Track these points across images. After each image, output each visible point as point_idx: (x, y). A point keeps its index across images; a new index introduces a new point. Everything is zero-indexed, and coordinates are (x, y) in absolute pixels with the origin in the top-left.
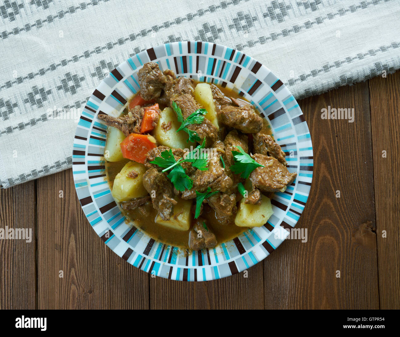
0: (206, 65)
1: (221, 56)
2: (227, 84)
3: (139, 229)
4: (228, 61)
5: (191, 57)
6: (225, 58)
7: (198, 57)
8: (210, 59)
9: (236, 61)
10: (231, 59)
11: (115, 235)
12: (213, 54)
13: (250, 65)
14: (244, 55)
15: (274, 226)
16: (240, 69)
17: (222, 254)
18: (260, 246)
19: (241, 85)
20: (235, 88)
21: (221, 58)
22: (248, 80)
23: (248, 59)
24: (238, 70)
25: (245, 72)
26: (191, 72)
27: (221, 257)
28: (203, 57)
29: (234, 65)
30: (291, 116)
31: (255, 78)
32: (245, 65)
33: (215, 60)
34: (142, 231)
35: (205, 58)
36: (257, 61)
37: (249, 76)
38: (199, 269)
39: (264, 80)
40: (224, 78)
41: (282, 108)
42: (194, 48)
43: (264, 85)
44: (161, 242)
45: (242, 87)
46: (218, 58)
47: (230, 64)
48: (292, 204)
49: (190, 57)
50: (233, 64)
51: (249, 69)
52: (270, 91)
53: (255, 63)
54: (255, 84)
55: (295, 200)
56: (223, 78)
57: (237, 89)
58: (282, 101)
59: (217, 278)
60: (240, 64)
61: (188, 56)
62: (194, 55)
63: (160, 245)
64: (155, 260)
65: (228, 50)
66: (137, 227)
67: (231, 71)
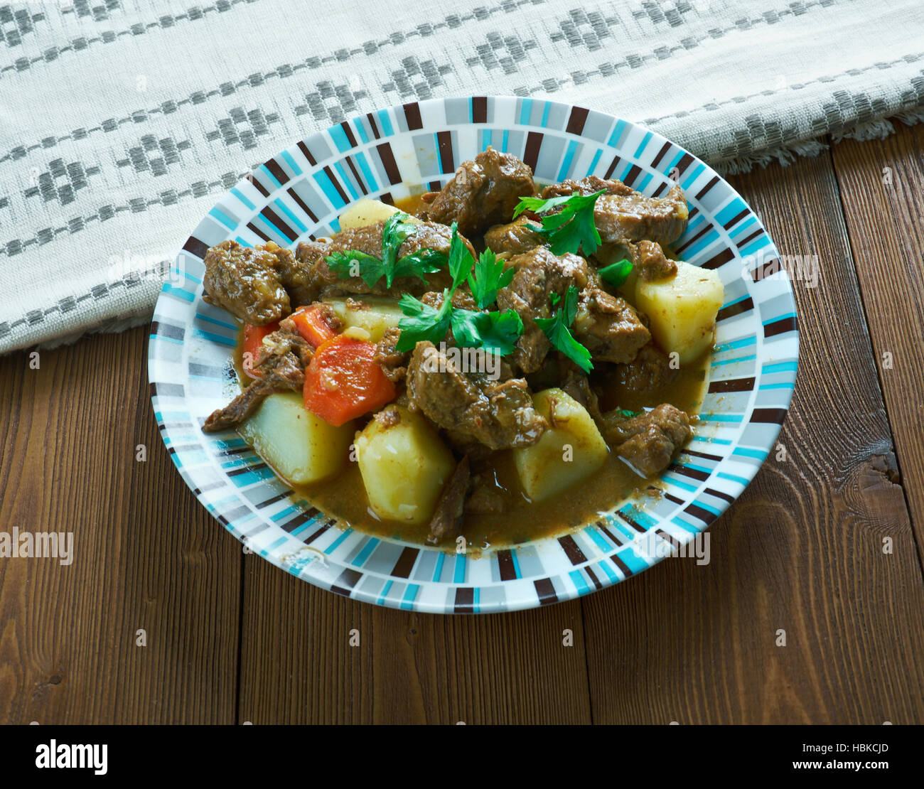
0: (318, 193)
1: (331, 155)
2: (392, 194)
3: (512, 547)
4: (351, 152)
5: (277, 202)
6: (341, 150)
7: (291, 191)
8: (315, 176)
9: (366, 140)
10: (353, 143)
11: (479, 589)
12: (313, 162)
13: (397, 122)
14: (370, 117)
15: (748, 294)
16: (388, 145)
17: (720, 429)
18: (765, 343)
19: (418, 173)
20: (412, 189)
21: (334, 157)
22: (419, 150)
23: (384, 115)
24: (385, 152)
25: (403, 144)
26: (304, 229)
27: (724, 433)
28: (300, 182)
29: (370, 150)
30: (559, 129)
31: (430, 135)
32: (389, 132)
33: (327, 170)
34: (524, 545)
35: (305, 182)
36: (401, 105)
37: (414, 142)
38: (712, 483)
39: (448, 123)
40: (375, 188)
41: (531, 134)
42: (267, 179)
43: (456, 132)
44: (585, 527)
45: (424, 174)
46: (330, 163)
47: (361, 154)
48: (731, 236)
49: (275, 202)
50: (366, 149)
51: (402, 131)
52: (479, 131)
53: (403, 110)
54: (440, 145)
55: (727, 227)
56: (373, 191)
57: (418, 187)
58: (516, 123)
59: (764, 457)
60: (377, 136)
61: (271, 202)
62: (279, 194)
63: (588, 530)
64: (612, 553)
65: (333, 134)
66: (505, 548)
67: (375, 164)
